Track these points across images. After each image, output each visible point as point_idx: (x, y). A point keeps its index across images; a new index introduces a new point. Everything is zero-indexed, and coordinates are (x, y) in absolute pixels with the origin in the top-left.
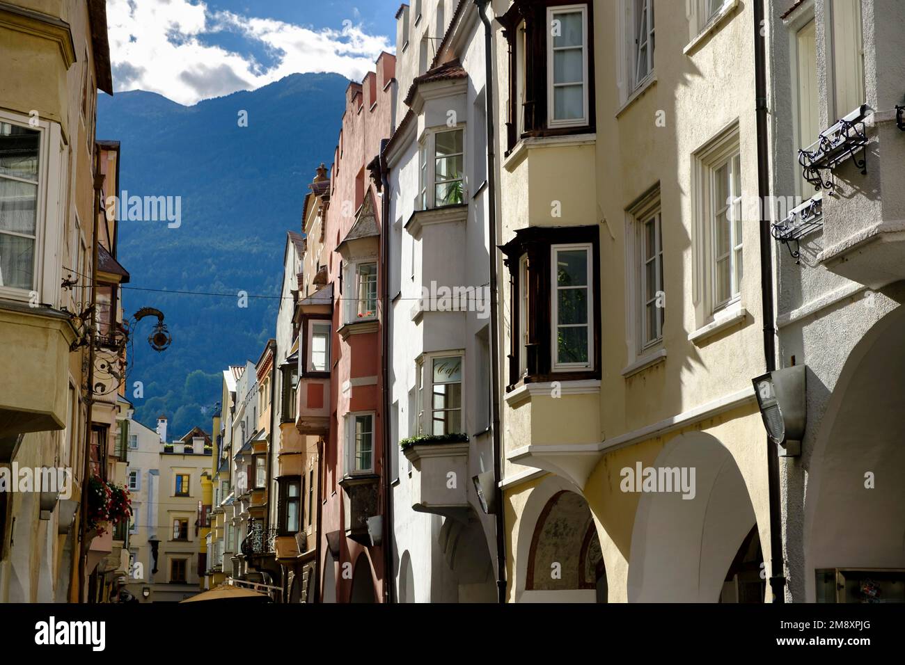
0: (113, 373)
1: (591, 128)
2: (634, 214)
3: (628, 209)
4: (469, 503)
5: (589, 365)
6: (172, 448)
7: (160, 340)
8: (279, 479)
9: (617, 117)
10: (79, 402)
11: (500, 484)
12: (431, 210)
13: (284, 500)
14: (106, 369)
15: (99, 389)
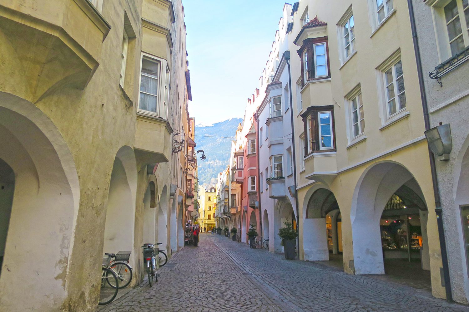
0: (192, 166)
1: (329, 76)
2: (347, 98)
3: (345, 97)
4: (286, 195)
5: (332, 147)
6: (207, 191)
7: (203, 158)
8: (231, 195)
9: (340, 70)
10: (184, 173)
11: (296, 189)
12: (273, 118)
13: (233, 200)
14: (190, 165)
15: (189, 170)
